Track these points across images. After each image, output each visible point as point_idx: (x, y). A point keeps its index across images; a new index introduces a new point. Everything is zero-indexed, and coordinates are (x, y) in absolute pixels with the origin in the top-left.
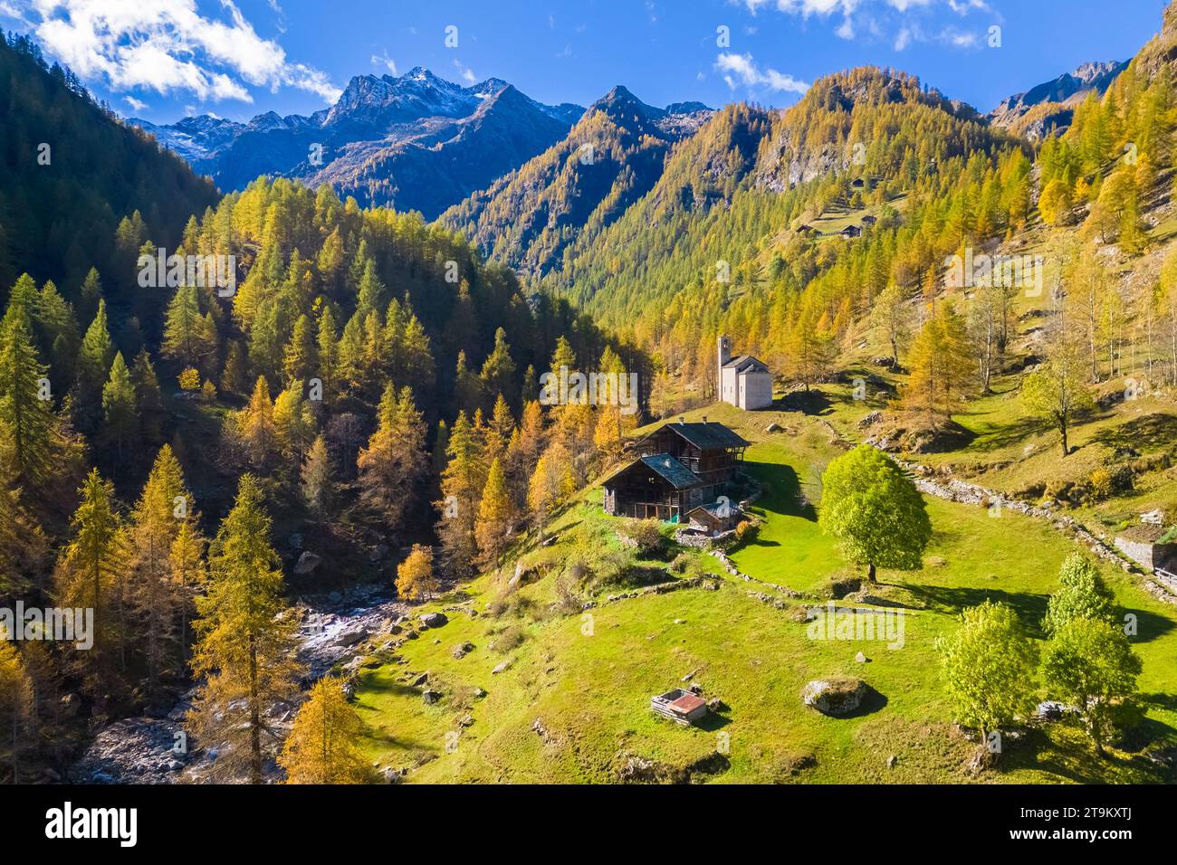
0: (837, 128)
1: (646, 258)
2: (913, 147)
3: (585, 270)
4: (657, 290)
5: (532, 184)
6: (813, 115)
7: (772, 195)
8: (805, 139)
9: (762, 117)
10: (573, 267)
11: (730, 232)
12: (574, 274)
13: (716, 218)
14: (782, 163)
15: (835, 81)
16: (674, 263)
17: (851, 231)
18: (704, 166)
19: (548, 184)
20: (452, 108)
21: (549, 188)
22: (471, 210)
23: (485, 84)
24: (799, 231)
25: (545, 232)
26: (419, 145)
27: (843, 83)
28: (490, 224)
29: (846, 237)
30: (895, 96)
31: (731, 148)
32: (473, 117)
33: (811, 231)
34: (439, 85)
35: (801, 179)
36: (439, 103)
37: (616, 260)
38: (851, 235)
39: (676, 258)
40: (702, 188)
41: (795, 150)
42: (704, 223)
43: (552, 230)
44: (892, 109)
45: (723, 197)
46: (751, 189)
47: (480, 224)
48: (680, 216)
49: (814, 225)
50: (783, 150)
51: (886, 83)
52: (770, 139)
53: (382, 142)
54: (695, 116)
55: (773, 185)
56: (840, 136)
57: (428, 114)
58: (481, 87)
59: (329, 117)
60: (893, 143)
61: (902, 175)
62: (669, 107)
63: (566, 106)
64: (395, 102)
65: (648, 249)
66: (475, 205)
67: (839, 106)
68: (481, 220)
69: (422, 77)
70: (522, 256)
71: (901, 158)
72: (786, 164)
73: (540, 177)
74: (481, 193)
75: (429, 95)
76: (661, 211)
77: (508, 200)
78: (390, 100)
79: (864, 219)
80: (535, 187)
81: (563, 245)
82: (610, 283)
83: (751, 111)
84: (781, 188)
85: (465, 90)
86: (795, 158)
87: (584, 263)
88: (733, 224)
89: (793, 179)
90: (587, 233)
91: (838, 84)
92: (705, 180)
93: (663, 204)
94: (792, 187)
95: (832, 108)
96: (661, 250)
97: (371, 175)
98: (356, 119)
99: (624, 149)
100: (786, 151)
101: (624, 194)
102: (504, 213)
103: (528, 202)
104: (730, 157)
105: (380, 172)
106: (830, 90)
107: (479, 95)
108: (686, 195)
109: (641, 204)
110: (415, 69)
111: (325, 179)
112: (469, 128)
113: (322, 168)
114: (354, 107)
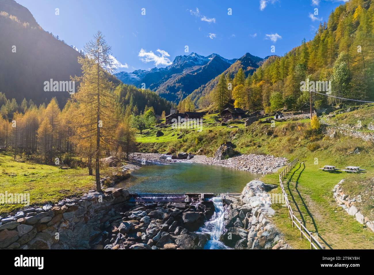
20: (201, 63)
23: (211, 55)
26: (191, 74)
32: (206, 65)
34: (198, 57)
36: (198, 62)
53: (181, 73)
57: (195, 65)
58: (210, 56)
59: (170, 68)
63: (234, 59)
66: (202, 89)
69: (194, 55)
74: (204, 85)
75: (196, 59)
78: (185, 62)
85: (206, 57)
97: (177, 82)
98: (176, 68)
105: (179, 82)
107: (209, 59)
110: (192, 53)
111: (165, 84)
112: (204, 68)
113: (165, 81)
114: (176, 64)
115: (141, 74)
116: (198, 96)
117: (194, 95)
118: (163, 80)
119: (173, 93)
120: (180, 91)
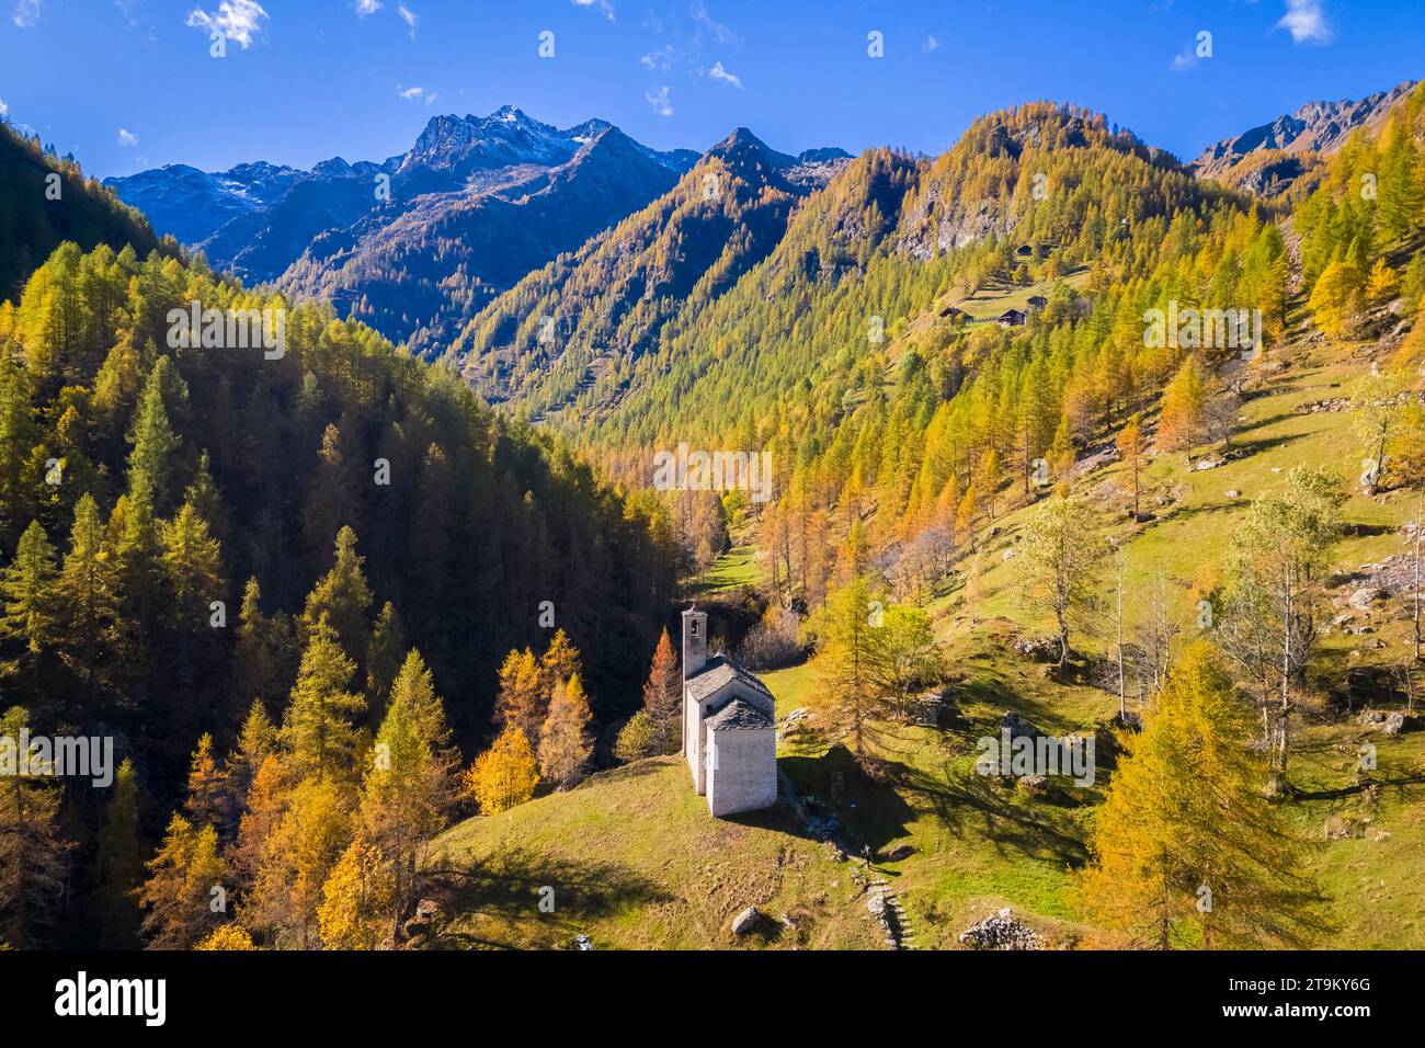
0: (999, 179)
1: (759, 340)
2: (1098, 204)
3: (685, 354)
4: (765, 384)
5: (627, 246)
6: (970, 163)
7: (916, 263)
8: (959, 192)
9: (908, 166)
10: (671, 349)
11: (862, 310)
12: (672, 358)
13: (846, 291)
14: (930, 223)
15: (999, 120)
16: (790, 348)
17: (1013, 317)
18: (834, 226)
19: (647, 245)
20: (545, 154)
21: (649, 250)
22: (555, 276)
23: (585, 126)
24: (944, 314)
25: (640, 304)
26: (504, 198)
27: (1010, 123)
28: (576, 293)
29: (1005, 325)
30: (1076, 139)
31: (868, 203)
32: (568, 165)
33: (959, 316)
34: (531, 127)
35: (953, 243)
36: (530, 148)
37: (723, 342)
38: (1013, 323)
39: (794, 343)
40: (830, 253)
41: (947, 207)
42: (831, 297)
43: (649, 302)
44: (1072, 155)
45: (856, 264)
46: (891, 255)
47: (564, 294)
48: (802, 287)
49: (964, 306)
50: (931, 206)
51: (1064, 123)
52: (917, 193)
53: (460, 193)
54: (832, 164)
55: (918, 251)
56: (1003, 189)
57: (516, 161)
58: (581, 129)
59: (404, 164)
60: (1071, 199)
61: (1083, 240)
62: (802, 154)
63: (680, 153)
64: (479, 146)
65: (761, 327)
66: (560, 272)
67: (1003, 152)
68: (565, 289)
69: (511, 117)
70: (612, 333)
71: (1082, 218)
72: (935, 224)
73: (638, 237)
74: (569, 255)
75: (519, 138)
76: (780, 281)
77: (600, 264)
78: (474, 143)
79: (1031, 301)
80: (632, 249)
81: (661, 320)
82: (714, 370)
83: (895, 158)
84: (928, 254)
85: (562, 133)
86: (946, 217)
87: (684, 344)
88: (867, 299)
89: (944, 243)
90: (690, 306)
91: (1003, 124)
92: (835, 244)
93: (783, 271)
94: (942, 253)
95: (995, 154)
96: (777, 331)
97: (443, 233)
98: (434, 167)
99: (740, 204)
100: (936, 208)
101: (737, 259)
102: (593, 281)
103: (622, 268)
104: (866, 214)
105: (450, 230)
106: (993, 131)
107: (578, 139)
108: (810, 262)
109: (758, 270)
110: (504, 108)
111: (388, 237)
112: (561, 177)
113: (387, 223)
114: (432, 152)
115: (267, 183)
116: (544, 300)
117: (527, 299)
118: (375, 215)
119: (425, 281)
120: (457, 275)
